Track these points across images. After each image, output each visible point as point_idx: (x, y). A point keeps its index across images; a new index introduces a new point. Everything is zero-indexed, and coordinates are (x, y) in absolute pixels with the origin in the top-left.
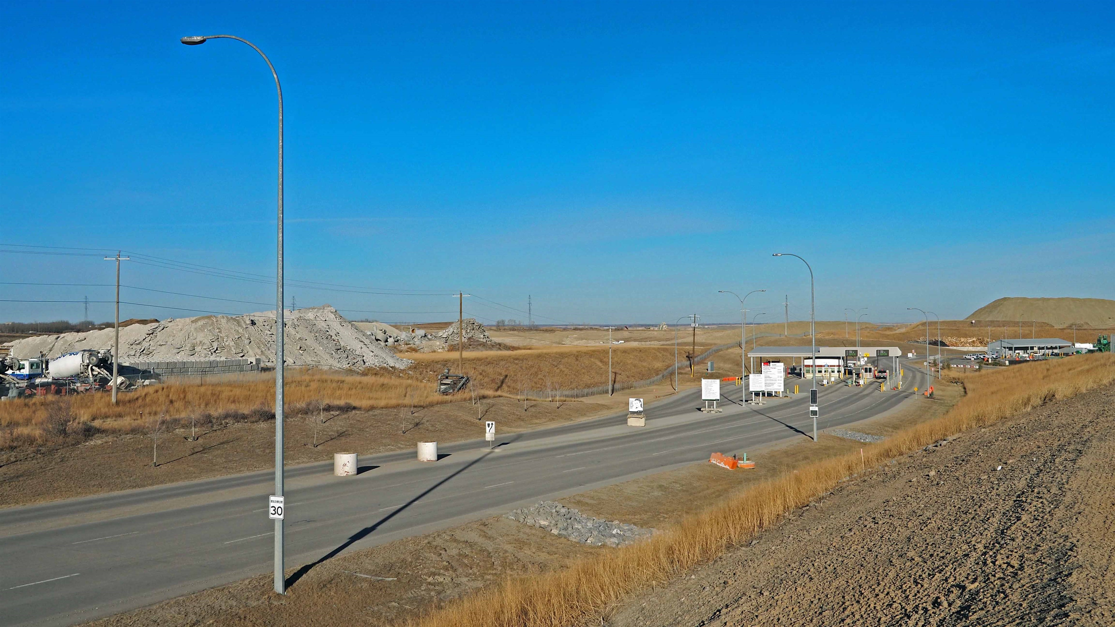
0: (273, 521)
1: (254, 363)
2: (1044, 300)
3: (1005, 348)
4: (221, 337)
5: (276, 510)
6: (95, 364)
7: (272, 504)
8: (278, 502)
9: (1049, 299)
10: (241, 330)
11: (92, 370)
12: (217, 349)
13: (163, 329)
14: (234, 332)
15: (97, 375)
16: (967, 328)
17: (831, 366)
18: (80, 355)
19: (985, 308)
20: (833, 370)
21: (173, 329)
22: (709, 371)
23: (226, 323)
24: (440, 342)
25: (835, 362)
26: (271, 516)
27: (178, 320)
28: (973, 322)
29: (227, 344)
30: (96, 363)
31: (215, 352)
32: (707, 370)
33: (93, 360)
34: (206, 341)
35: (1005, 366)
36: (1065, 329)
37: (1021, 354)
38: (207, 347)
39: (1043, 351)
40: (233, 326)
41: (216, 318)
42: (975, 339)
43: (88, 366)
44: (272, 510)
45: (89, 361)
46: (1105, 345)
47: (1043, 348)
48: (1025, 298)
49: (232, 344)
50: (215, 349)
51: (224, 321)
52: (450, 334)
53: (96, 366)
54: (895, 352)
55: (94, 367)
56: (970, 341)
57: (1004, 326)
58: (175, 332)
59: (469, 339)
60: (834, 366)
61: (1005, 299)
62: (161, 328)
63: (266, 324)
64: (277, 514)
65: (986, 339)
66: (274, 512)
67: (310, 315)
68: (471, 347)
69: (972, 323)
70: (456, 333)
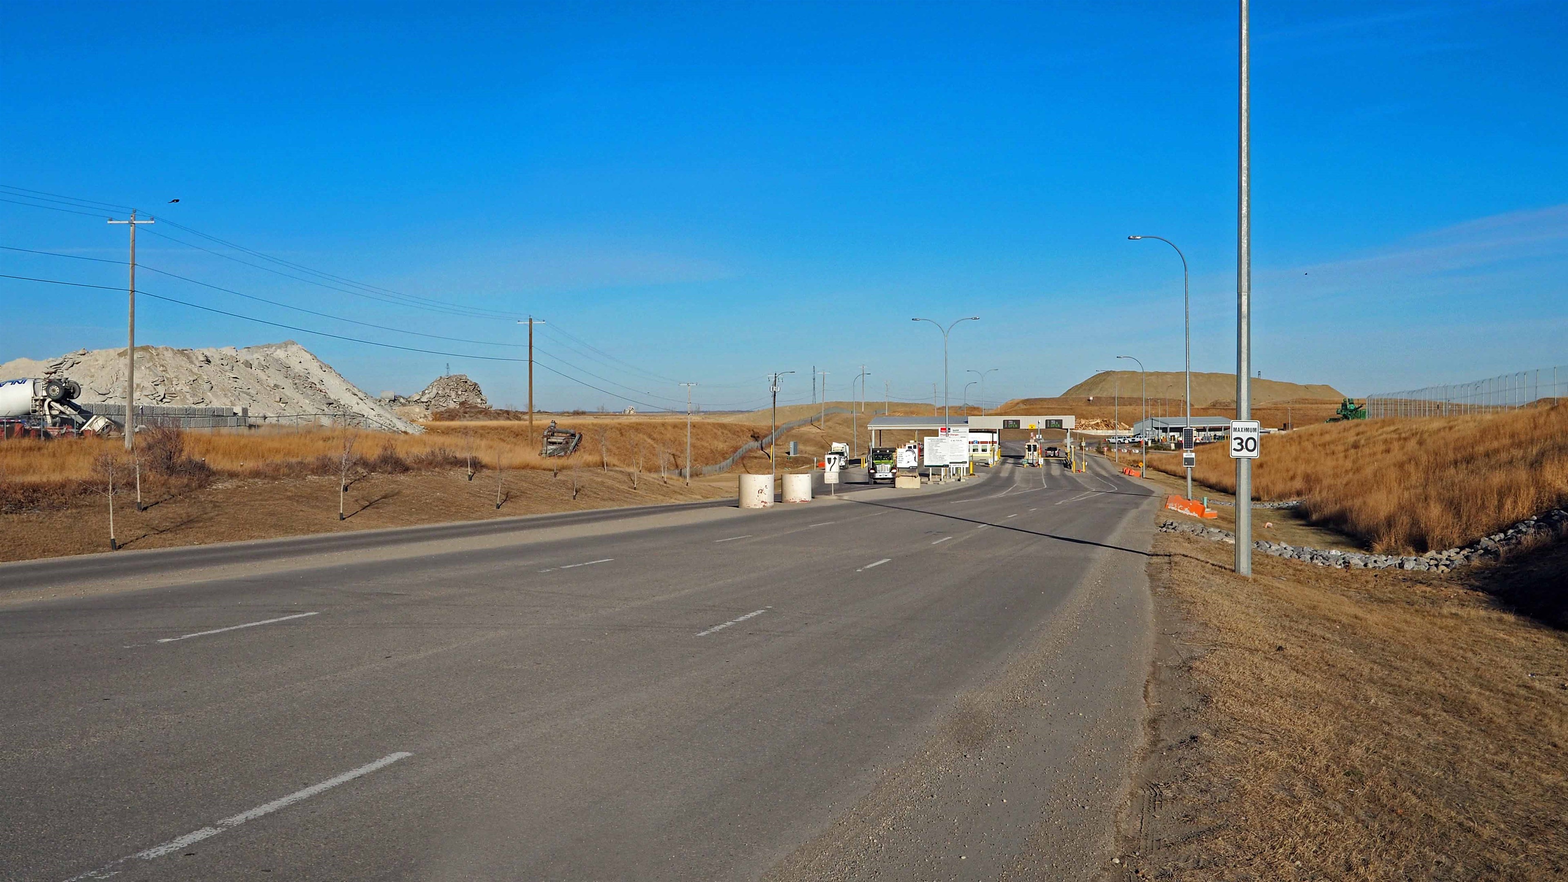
0: (1238, 460)
1: (240, 414)
2: (1157, 374)
3: (1157, 428)
4: (168, 379)
5: (1244, 444)
6: (55, 398)
7: (1235, 435)
8: (1247, 430)
9: (1166, 373)
10: (195, 370)
11: (50, 407)
12: (164, 398)
13: (72, 366)
14: (187, 372)
15: (56, 416)
16: (1084, 408)
17: (982, 442)
18: (29, 385)
19: (1082, 385)
20: (984, 448)
21: (90, 366)
22: (792, 455)
23: (172, 359)
24: (420, 409)
25: (987, 437)
26: (1235, 454)
27: (95, 351)
28: (1091, 398)
29: (178, 389)
30: (60, 395)
31: (161, 400)
32: (788, 453)
33: (54, 390)
34: (146, 384)
35: (1170, 450)
36: (1208, 409)
37: (1176, 437)
38: (150, 393)
39: (1203, 433)
40: (182, 361)
41: (156, 349)
42: (1099, 421)
43: (44, 400)
44: (1235, 444)
45: (47, 392)
46: (1351, 411)
47: (1204, 430)
48: (1134, 372)
49: (186, 389)
50: (162, 396)
51: (169, 354)
52: (432, 397)
53: (56, 401)
54: (1069, 422)
55: (53, 404)
56: (1093, 423)
57: (1131, 405)
58: (93, 370)
59: (462, 404)
60: (986, 442)
61: (1108, 373)
62: (69, 364)
63: (225, 363)
64: (1245, 450)
65: (1112, 421)
66: (1239, 447)
67: (280, 354)
68: (467, 415)
69: (1089, 400)
70: (441, 395)
